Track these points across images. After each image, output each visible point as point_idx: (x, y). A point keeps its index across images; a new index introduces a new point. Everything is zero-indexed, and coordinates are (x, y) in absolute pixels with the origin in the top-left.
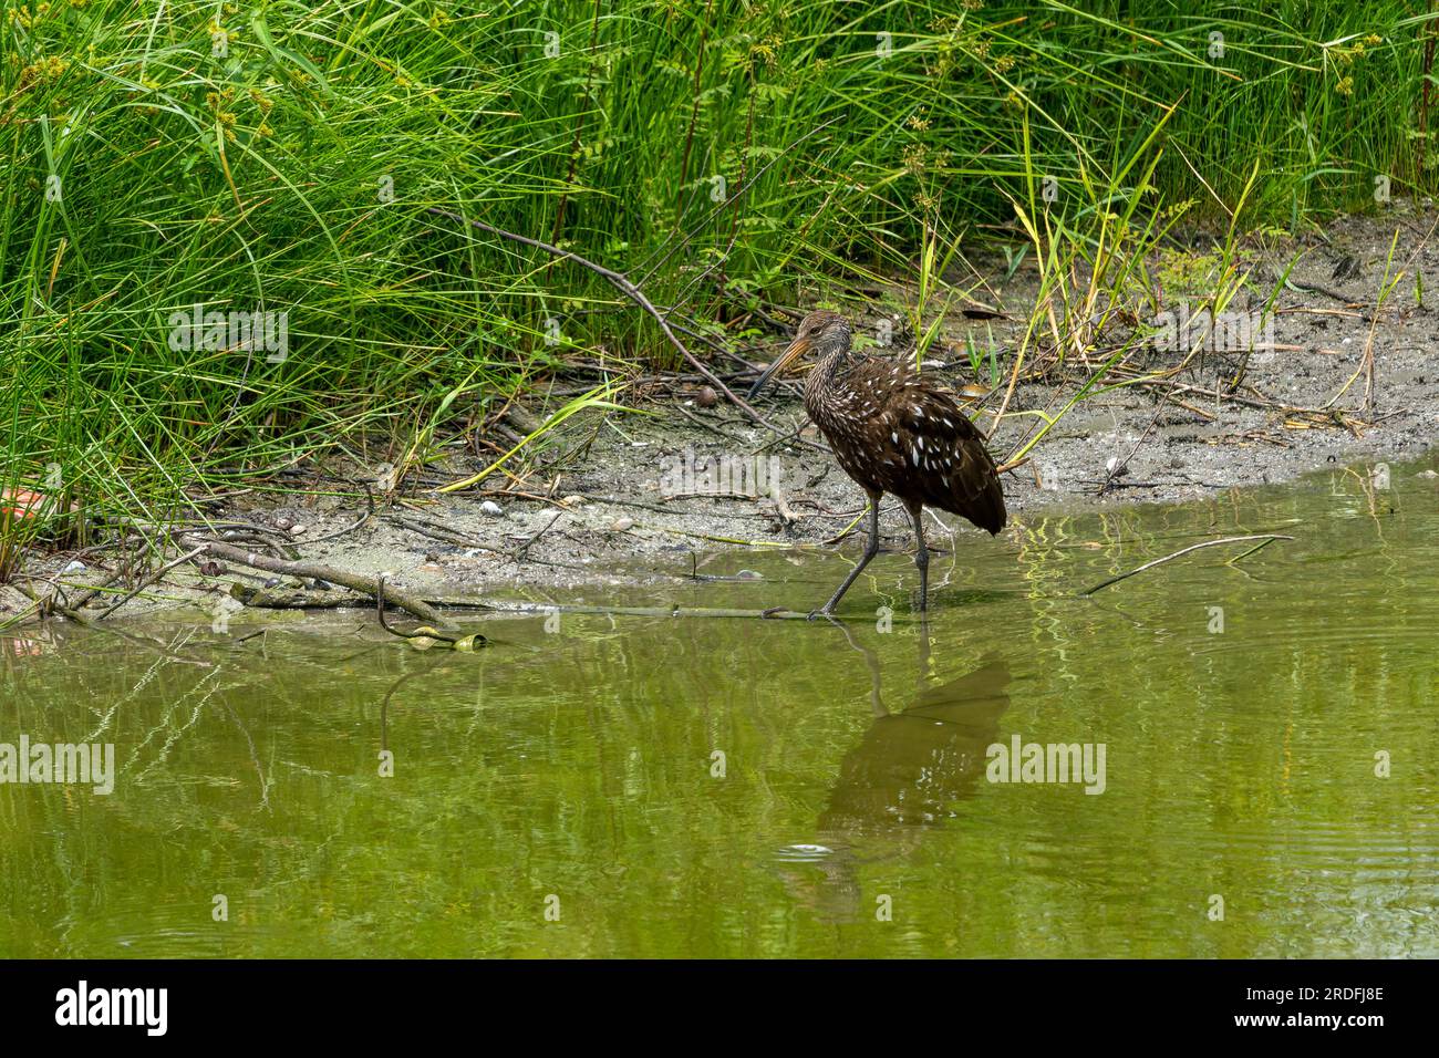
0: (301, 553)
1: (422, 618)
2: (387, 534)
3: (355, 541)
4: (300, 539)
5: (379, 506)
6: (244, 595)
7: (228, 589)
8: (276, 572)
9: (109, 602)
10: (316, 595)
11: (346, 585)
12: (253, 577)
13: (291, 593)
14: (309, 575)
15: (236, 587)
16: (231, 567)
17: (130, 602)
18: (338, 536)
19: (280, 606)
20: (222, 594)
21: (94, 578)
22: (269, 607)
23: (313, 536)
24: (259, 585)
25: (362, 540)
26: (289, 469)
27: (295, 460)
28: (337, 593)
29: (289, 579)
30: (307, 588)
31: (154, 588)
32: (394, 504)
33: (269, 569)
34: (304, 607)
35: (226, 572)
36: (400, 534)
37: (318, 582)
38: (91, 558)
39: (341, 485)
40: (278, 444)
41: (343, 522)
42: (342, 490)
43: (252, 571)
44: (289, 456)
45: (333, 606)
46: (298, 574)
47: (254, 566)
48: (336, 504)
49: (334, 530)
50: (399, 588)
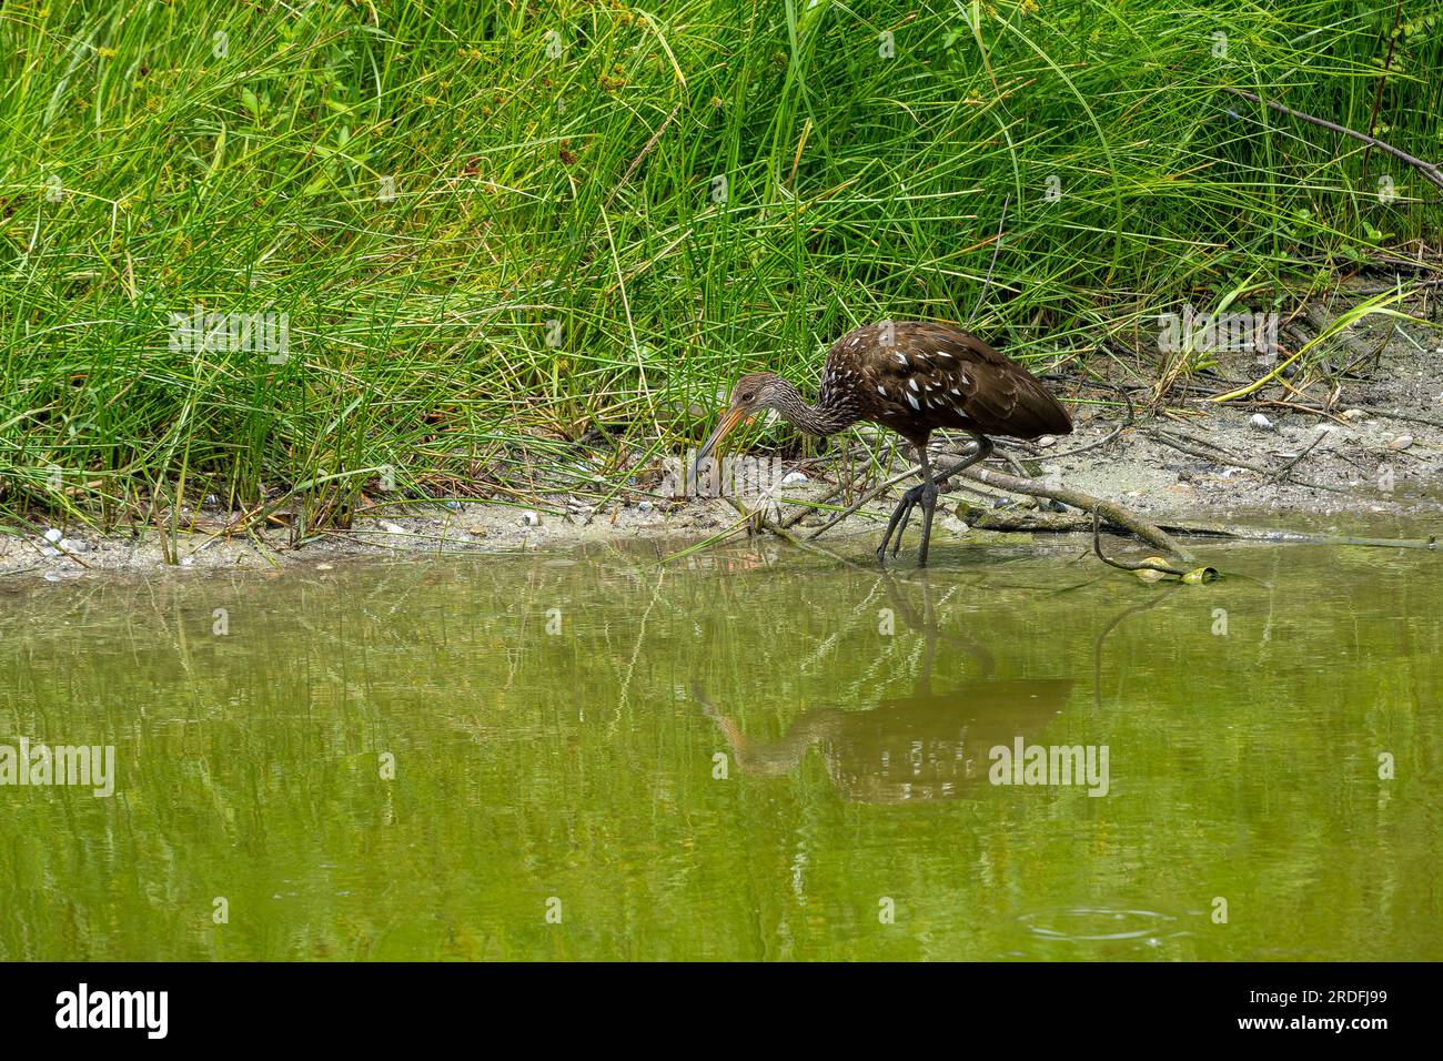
0: (1046, 468)
1: (1156, 546)
2: (1143, 449)
3: (1106, 456)
4: (1049, 453)
5: (1140, 416)
6: (971, 516)
7: (953, 507)
8: (1009, 490)
9: (826, 520)
10: (1048, 517)
11: (1080, 507)
12: (986, 495)
13: (1021, 514)
14: (1044, 495)
15: (962, 506)
16: (965, 482)
17: (849, 520)
18: (1089, 449)
19: (1007, 528)
20: (948, 513)
21: (818, 490)
22: (995, 529)
23: (1063, 449)
24: (989, 505)
25: (1115, 455)
26: (1051, 373)
27: (1057, 363)
28: (1072, 515)
29: (1024, 499)
30: (1042, 510)
31: (878, 504)
32: (1157, 414)
33: (1002, 487)
34: (1034, 530)
35: (958, 488)
36: (1157, 449)
37: (1053, 503)
38: (815, 469)
39: (1105, 392)
40: (1039, 344)
41: (1099, 435)
42: (1105, 397)
43: (986, 489)
44: (1051, 359)
45: (1065, 530)
46: (1035, 494)
47: (986, 483)
48: (1095, 412)
49: (1086, 442)
50: (1143, 510)
